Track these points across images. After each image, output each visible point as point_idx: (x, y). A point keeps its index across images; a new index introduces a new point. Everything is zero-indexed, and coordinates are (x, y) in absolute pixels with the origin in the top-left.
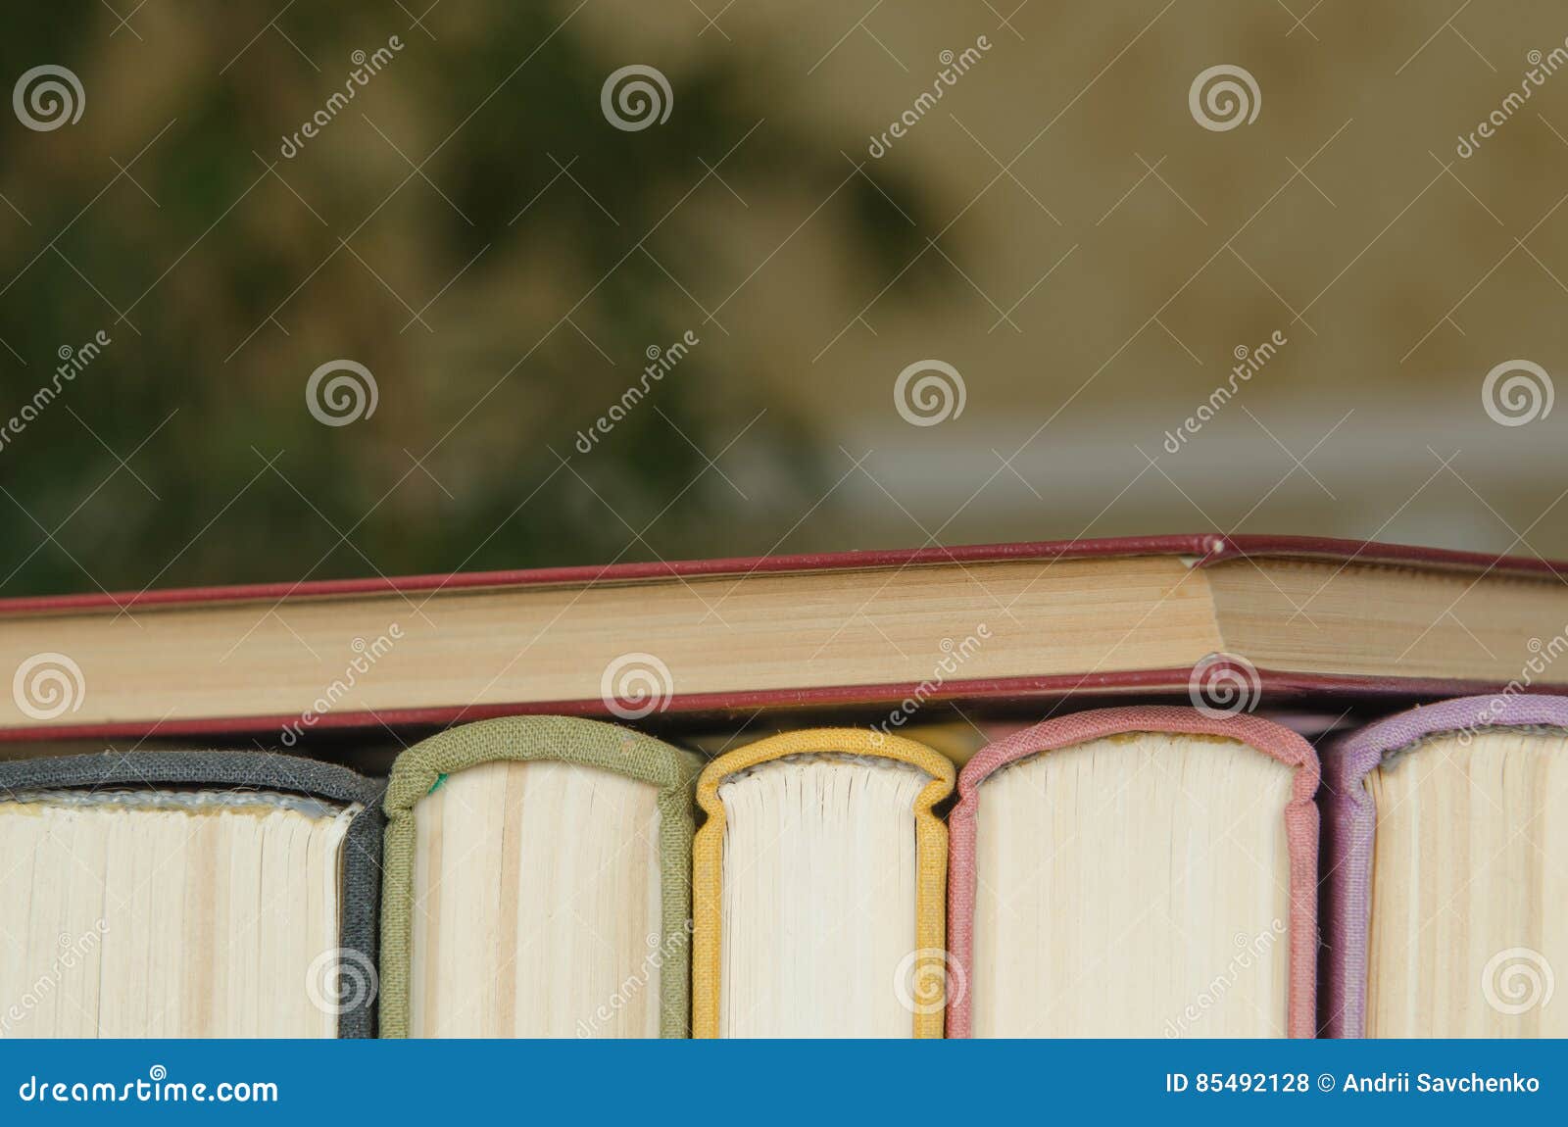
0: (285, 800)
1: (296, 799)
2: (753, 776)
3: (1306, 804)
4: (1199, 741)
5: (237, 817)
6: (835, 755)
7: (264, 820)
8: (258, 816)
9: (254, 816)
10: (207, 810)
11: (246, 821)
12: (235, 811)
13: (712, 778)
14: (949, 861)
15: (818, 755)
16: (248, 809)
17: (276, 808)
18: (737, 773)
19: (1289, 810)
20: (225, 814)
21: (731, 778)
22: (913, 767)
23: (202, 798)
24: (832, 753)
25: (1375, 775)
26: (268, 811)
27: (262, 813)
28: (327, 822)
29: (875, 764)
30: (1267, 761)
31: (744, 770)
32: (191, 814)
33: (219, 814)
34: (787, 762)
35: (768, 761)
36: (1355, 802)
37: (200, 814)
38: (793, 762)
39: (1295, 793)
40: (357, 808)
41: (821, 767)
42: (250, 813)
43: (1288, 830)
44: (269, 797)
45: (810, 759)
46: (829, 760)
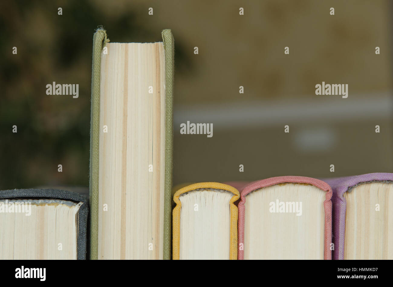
0: (62, 202)
1: (65, 201)
2: (188, 194)
3: (329, 201)
4: (301, 185)
5: (50, 206)
6: (209, 189)
7: (57, 207)
8: (55, 206)
9: (54, 206)
10: (42, 204)
11: (52, 207)
12: (49, 205)
13: (178, 195)
14: (238, 216)
15: (205, 189)
16: (52, 204)
17: (60, 204)
18: (184, 194)
19: (325, 203)
20: (47, 205)
21: (182, 195)
22: (229, 192)
23: (40, 201)
24: (209, 188)
25: (346, 193)
26: (58, 205)
27: (56, 205)
28: (73, 207)
29: (220, 191)
30: (319, 190)
31: (186, 193)
32: (38, 205)
33: (45, 206)
34: (197, 191)
35: (192, 190)
36: (341, 200)
37: (40, 205)
38: (198, 191)
39: (326, 198)
40: (81, 203)
41: (205, 192)
42: (53, 205)
43: (325, 208)
44: (58, 201)
45: (202, 190)
46: (207, 190)
